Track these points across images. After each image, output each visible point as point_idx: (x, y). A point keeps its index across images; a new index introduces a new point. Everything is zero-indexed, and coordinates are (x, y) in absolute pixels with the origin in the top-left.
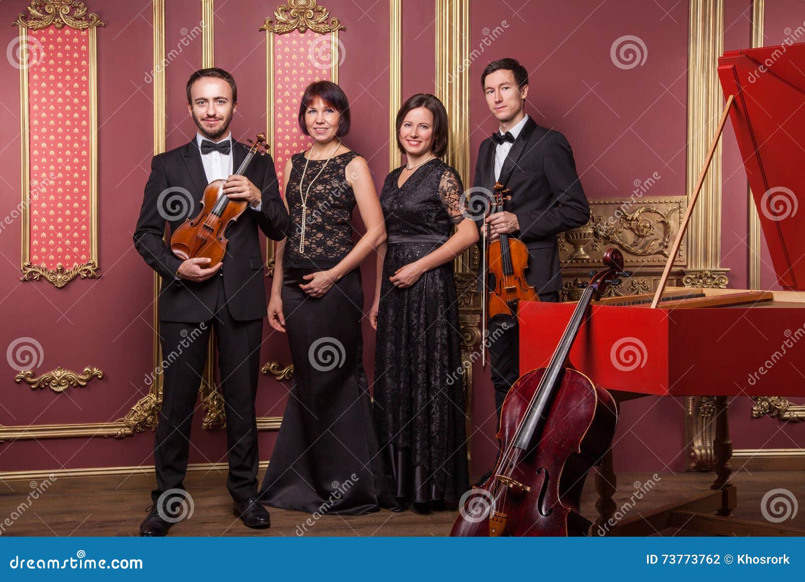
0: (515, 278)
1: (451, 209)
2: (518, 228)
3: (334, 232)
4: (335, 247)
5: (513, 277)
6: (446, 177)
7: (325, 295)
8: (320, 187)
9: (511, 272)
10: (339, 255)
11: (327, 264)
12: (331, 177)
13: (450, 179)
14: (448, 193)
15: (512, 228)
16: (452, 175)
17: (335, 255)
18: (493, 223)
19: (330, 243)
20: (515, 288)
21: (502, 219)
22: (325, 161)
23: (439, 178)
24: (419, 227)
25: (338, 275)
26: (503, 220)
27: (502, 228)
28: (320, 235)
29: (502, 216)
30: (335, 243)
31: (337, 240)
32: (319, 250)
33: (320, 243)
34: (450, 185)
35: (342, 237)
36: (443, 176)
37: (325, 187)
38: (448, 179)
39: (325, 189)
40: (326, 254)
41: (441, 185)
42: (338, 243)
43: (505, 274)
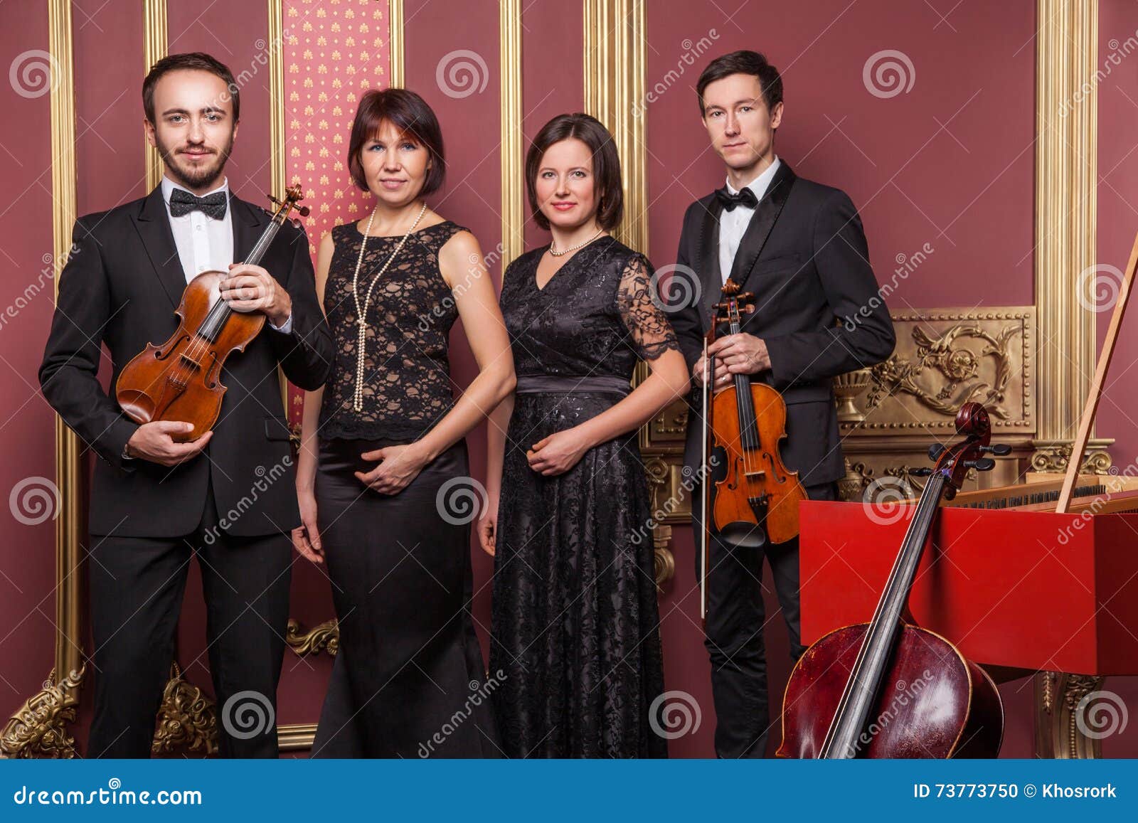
0: (764, 457)
1: (642, 332)
2: (768, 363)
3: (419, 372)
4: (422, 400)
5: (759, 454)
6: (633, 272)
7: (404, 490)
8: (393, 287)
9: (757, 446)
10: (429, 414)
11: (409, 432)
12: (412, 268)
13: (640, 275)
14: (636, 302)
15: (758, 363)
16: (643, 268)
17: (423, 414)
18: (723, 353)
19: (412, 392)
20: (763, 475)
21: (739, 347)
22: (400, 238)
23: (619, 273)
24: (580, 362)
25: (431, 453)
26: (741, 349)
27: (742, 364)
28: (392, 377)
29: (738, 341)
30: (421, 391)
31: (425, 387)
32: (393, 406)
33: (394, 392)
34: (640, 287)
35: (435, 381)
36: (627, 269)
37: (403, 286)
38: (637, 275)
39: (403, 290)
40: (406, 411)
41: (622, 287)
42: (427, 392)
43: (746, 450)
